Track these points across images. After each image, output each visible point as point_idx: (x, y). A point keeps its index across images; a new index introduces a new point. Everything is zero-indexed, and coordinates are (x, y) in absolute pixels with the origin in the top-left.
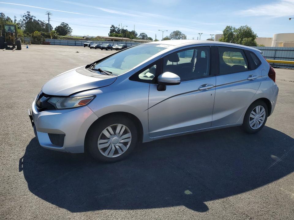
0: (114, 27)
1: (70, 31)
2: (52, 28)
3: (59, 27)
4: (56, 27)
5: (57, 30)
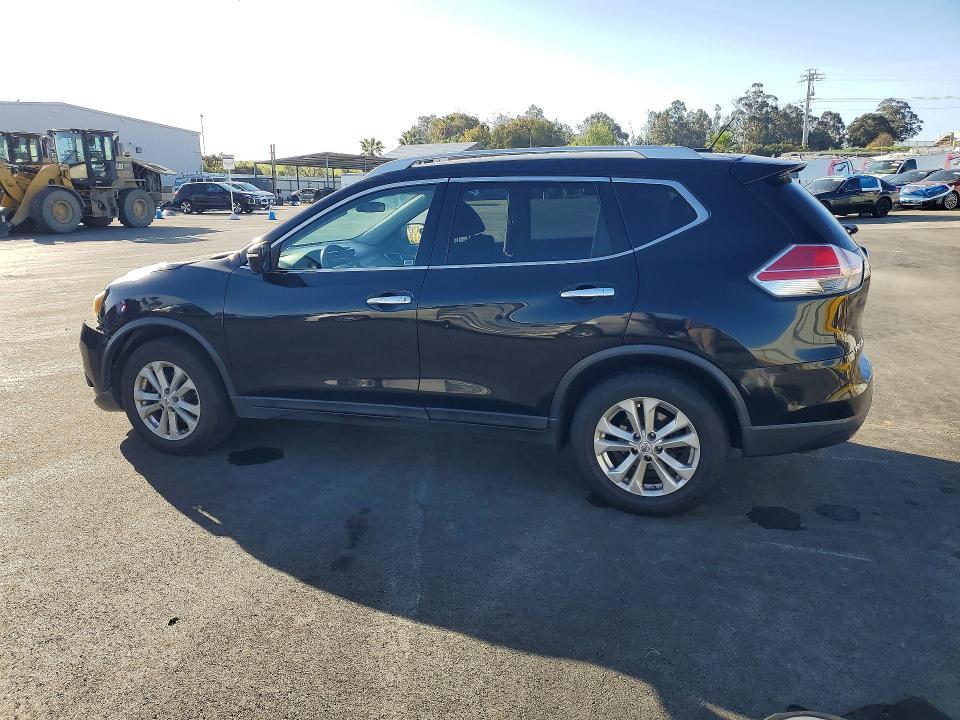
1: (911, 129)
2: (843, 126)
3: (866, 117)
4: (857, 120)
5: (858, 129)
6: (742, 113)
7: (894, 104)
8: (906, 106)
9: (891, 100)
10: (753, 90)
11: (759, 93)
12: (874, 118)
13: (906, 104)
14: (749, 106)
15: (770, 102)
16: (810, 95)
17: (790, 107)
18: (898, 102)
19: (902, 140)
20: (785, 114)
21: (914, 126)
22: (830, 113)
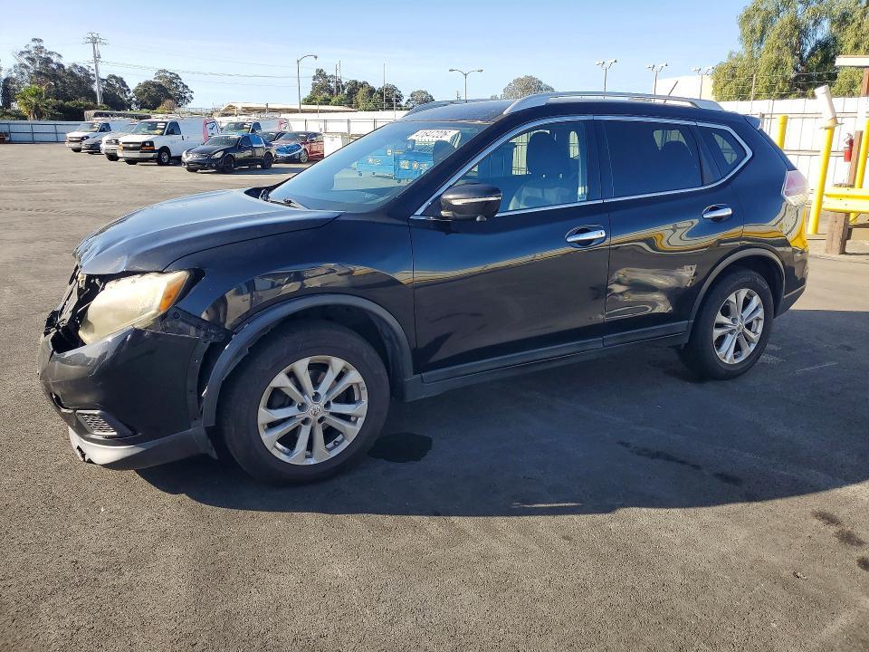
0: (325, 76)
1: (185, 97)
2: (128, 90)
3: (148, 84)
4: (140, 85)
5: (142, 94)
6: (26, 67)
7: (168, 74)
8: (177, 77)
9: (164, 71)
10: (34, 44)
11: (40, 49)
12: (154, 85)
13: (177, 75)
14: (32, 60)
15: (55, 59)
16: (97, 57)
17: (75, 66)
18: (171, 74)
19: (180, 106)
20: (72, 72)
21: (187, 95)
22: (114, 77)
